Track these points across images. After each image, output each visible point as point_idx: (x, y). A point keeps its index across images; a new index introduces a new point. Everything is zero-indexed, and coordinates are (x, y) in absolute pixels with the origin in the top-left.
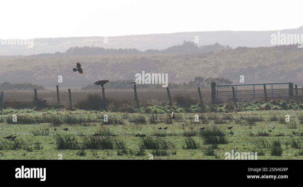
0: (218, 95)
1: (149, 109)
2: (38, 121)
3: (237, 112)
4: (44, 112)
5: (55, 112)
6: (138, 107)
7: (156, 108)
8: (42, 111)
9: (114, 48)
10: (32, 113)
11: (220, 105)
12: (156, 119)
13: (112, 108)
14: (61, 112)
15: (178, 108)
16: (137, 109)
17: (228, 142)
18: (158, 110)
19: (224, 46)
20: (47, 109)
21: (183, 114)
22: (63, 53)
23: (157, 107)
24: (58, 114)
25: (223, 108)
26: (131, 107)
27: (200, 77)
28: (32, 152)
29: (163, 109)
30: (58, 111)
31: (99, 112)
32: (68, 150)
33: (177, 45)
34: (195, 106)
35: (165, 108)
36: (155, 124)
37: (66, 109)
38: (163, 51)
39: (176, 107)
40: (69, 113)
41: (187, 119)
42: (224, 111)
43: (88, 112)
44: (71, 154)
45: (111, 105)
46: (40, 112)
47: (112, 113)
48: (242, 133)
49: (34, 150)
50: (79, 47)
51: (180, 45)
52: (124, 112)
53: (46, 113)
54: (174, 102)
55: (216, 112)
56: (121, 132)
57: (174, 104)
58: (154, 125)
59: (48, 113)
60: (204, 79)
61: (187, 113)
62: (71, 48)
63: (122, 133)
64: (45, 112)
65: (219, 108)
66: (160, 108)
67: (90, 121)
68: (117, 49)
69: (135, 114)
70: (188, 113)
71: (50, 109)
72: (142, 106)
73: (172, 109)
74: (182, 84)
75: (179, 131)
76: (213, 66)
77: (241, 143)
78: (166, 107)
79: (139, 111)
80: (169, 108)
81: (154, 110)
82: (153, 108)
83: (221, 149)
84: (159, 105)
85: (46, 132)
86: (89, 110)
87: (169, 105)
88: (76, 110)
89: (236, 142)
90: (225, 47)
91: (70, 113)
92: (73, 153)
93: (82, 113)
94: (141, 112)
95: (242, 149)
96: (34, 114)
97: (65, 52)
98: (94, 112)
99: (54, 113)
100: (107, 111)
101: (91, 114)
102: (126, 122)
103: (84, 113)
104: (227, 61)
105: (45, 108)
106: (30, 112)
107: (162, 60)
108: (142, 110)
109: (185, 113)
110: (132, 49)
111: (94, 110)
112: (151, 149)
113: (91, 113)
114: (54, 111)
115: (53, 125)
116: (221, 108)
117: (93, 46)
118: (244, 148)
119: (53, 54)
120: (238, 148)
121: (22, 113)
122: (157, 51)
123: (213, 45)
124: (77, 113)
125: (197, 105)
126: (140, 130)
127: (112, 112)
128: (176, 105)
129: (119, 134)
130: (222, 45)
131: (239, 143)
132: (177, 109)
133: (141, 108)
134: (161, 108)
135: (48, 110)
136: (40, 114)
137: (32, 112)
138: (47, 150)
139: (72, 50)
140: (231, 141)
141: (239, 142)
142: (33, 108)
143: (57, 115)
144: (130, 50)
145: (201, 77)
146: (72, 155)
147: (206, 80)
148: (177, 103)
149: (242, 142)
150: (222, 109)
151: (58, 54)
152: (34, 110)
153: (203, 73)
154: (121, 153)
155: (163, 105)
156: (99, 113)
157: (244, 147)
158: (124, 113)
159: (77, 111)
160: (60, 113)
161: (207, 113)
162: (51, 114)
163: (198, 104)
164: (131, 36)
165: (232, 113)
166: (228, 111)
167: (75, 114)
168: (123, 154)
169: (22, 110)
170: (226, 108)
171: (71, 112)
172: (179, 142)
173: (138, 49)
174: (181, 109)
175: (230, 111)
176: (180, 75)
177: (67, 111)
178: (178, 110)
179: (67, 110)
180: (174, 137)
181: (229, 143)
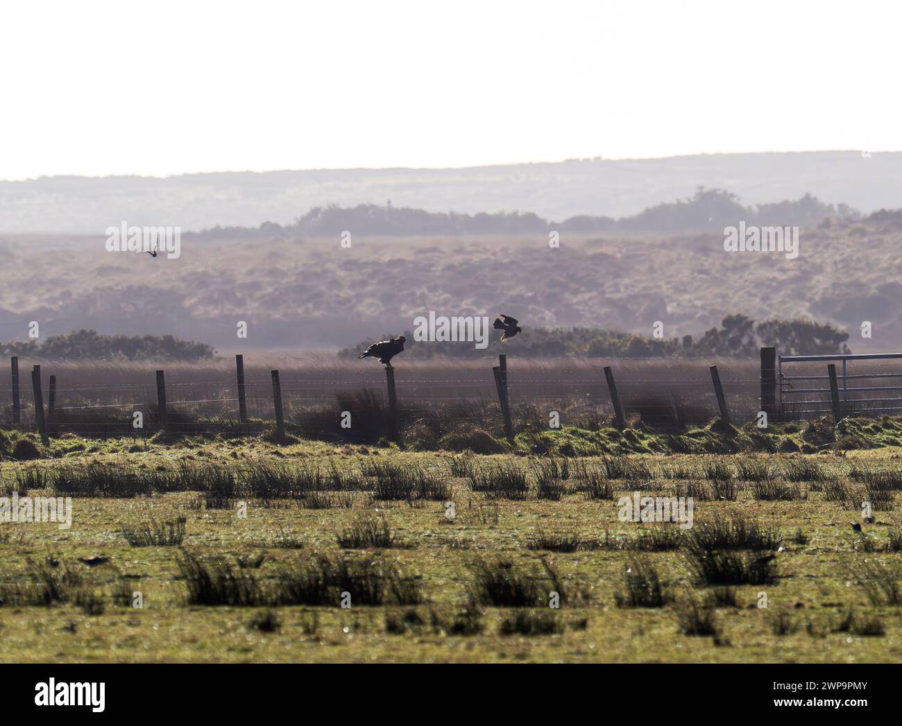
0: (781, 392)
1: (546, 440)
2: (160, 484)
3: (843, 452)
4: (188, 450)
5: (225, 449)
6: (510, 434)
7: (569, 438)
8: (181, 448)
9: (460, 209)
10: (145, 453)
11: (789, 425)
12: (565, 476)
13: (420, 435)
14: (246, 450)
15: (646, 436)
16: (504, 440)
17: (781, 577)
18: (576, 443)
19: (831, 206)
20: (199, 438)
21: (660, 456)
22: (289, 228)
23: (573, 433)
24: (234, 455)
25: (797, 438)
26: (486, 433)
27: (740, 318)
28: (100, 619)
29: (592, 440)
30: (234, 444)
31: (373, 450)
32: (227, 608)
33: (674, 202)
34: (700, 430)
35: (598, 435)
36: (556, 498)
37: (265, 439)
38: (626, 223)
39: (636, 432)
40: (272, 453)
41: (669, 478)
42: (800, 445)
43: (338, 450)
44: (229, 624)
45: (418, 428)
46: (175, 451)
47: (420, 455)
48: (837, 538)
49: (110, 607)
50: (343, 207)
51: (684, 201)
52: (458, 450)
53: (194, 452)
54: (629, 417)
55: (771, 450)
56: (428, 532)
57: (632, 422)
58: (550, 502)
59: (200, 454)
60: (755, 325)
61: (674, 456)
62: (315, 212)
63: (429, 536)
64: (191, 447)
65: (783, 438)
66: (582, 435)
67: (337, 483)
68: (472, 214)
69: (495, 456)
70: (678, 455)
71: (211, 438)
72: (522, 428)
73: (624, 440)
74: (681, 341)
75: (622, 532)
76: (791, 274)
77: (822, 579)
78: (605, 431)
79: (512, 448)
80: (613, 437)
81: (562, 442)
82: (558, 436)
83: (746, 605)
84: (581, 427)
85: (172, 533)
86: (342, 444)
87: (614, 425)
88: (298, 442)
89: (808, 576)
90: (836, 208)
91: (277, 453)
92: (236, 622)
93: (317, 452)
94: (519, 448)
95: (817, 604)
96: (153, 456)
97: (293, 222)
98: (358, 451)
99: (220, 453)
100: (403, 448)
101: (348, 456)
102: (459, 488)
103: (323, 452)
104: (838, 257)
105: (192, 436)
106: (141, 451)
107: (619, 255)
108: (520, 444)
109: (669, 454)
110: (520, 214)
111: (357, 443)
112: (506, 605)
113: (348, 453)
114: (222, 446)
115: (204, 502)
116: (790, 436)
117: (389, 202)
118: (824, 601)
119: (253, 229)
120: (802, 602)
121: (114, 451)
122: (604, 223)
123: (795, 204)
124: (299, 454)
125: (708, 427)
126: (491, 528)
127: (418, 449)
128: (637, 426)
129: (419, 538)
130: (827, 203)
131: (817, 579)
132: (642, 438)
133: (517, 438)
134: (587, 434)
135: (203, 443)
136: (171, 456)
137: (147, 449)
138: (154, 609)
139: (320, 215)
140: (790, 572)
141: (817, 577)
142: (152, 435)
143: (231, 462)
144: (514, 216)
145: (746, 318)
146: (235, 628)
147: (762, 328)
148: (642, 418)
149: (825, 576)
150: (795, 441)
151: (270, 229)
152: (155, 442)
153: (757, 300)
154: (399, 623)
155: (594, 427)
156: (376, 453)
157: (826, 600)
158: (460, 455)
159: (300, 446)
160: (243, 455)
161: (741, 453)
162: (210, 455)
163: (713, 422)
164: (521, 167)
165: (826, 453)
166: (812, 446)
167: (294, 455)
168: (406, 625)
169: (111, 443)
170: (807, 437)
171: (279, 448)
172: (613, 573)
173: (541, 215)
174: (653, 439)
175: (821, 449)
176: (679, 305)
177: (266, 447)
178: (645, 443)
179: (268, 444)
180: (604, 554)
181: (783, 581)
